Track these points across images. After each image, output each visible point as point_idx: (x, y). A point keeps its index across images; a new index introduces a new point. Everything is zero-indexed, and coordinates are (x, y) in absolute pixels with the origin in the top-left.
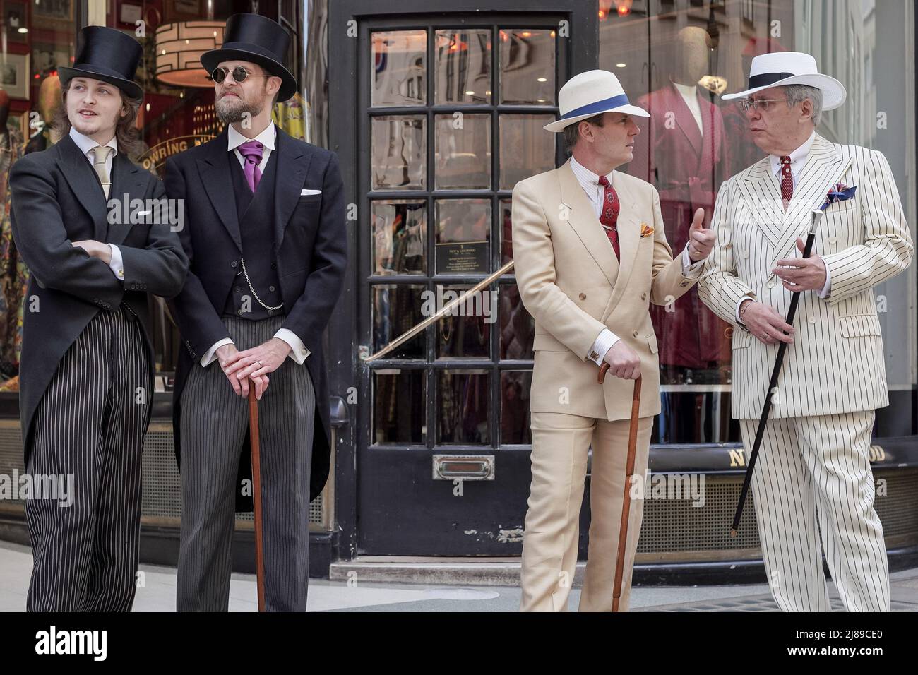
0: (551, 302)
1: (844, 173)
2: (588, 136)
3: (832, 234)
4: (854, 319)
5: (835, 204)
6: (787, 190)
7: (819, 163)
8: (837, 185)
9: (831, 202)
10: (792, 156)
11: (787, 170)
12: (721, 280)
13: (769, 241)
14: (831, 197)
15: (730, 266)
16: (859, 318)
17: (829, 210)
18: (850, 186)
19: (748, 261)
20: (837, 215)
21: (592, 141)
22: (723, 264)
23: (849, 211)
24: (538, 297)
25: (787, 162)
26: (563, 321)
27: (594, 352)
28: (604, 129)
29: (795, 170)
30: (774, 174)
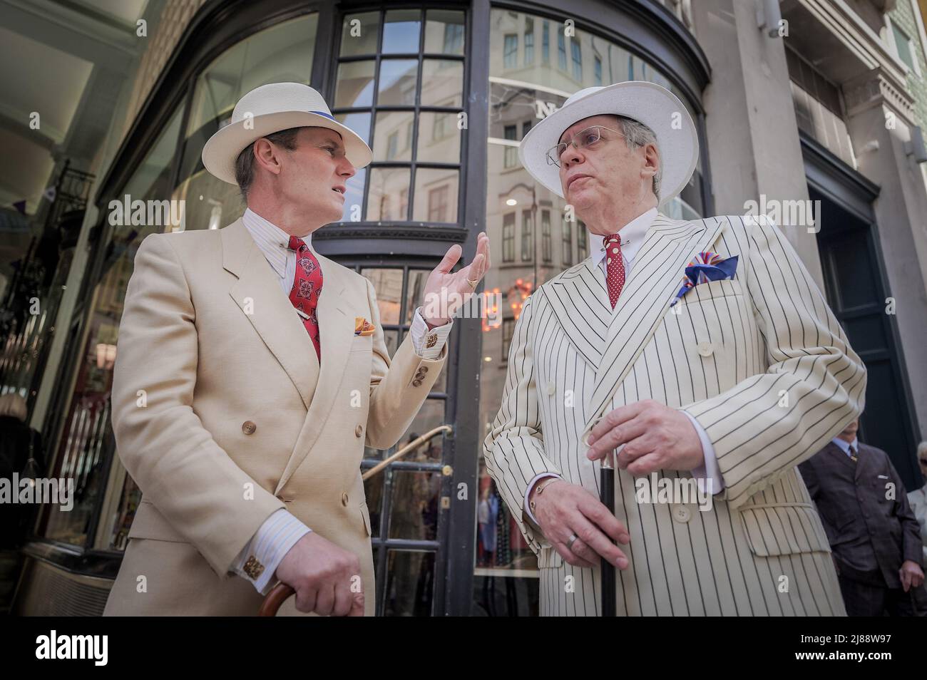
0: (170, 445)
1: (711, 244)
2: (269, 163)
3: (703, 338)
4: (771, 513)
5: (701, 287)
6: (615, 280)
7: (665, 241)
8: (702, 254)
9: (695, 284)
10: (622, 233)
11: (615, 251)
12: (516, 440)
13: (588, 361)
14: (693, 274)
15: (532, 419)
16: (781, 511)
17: (692, 297)
18: (724, 256)
19: (553, 399)
20: (707, 305)
21: (277, 171)
22: (522, 416)
23: (731, 299)
24: (146, 432)
25: (614, 240)
26: (190, 485)
27: (252, 560)
28: (297, 154)
29: (628, 254)
30: (595, 267)
